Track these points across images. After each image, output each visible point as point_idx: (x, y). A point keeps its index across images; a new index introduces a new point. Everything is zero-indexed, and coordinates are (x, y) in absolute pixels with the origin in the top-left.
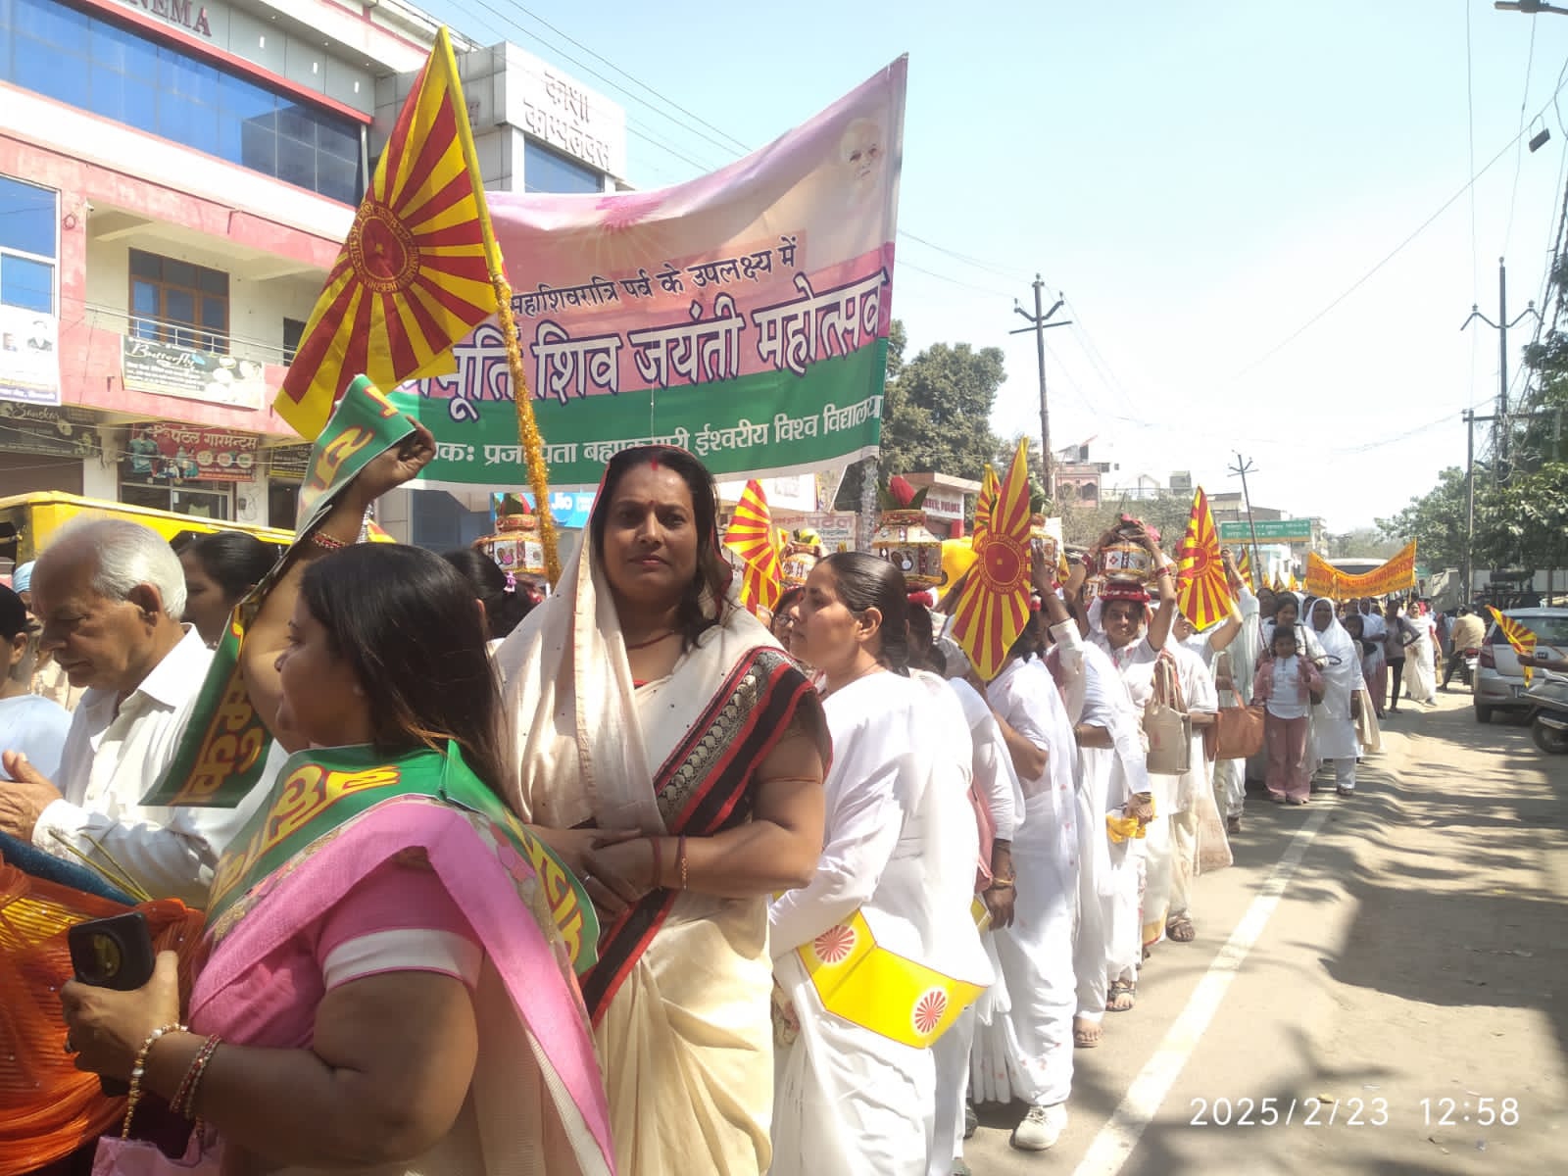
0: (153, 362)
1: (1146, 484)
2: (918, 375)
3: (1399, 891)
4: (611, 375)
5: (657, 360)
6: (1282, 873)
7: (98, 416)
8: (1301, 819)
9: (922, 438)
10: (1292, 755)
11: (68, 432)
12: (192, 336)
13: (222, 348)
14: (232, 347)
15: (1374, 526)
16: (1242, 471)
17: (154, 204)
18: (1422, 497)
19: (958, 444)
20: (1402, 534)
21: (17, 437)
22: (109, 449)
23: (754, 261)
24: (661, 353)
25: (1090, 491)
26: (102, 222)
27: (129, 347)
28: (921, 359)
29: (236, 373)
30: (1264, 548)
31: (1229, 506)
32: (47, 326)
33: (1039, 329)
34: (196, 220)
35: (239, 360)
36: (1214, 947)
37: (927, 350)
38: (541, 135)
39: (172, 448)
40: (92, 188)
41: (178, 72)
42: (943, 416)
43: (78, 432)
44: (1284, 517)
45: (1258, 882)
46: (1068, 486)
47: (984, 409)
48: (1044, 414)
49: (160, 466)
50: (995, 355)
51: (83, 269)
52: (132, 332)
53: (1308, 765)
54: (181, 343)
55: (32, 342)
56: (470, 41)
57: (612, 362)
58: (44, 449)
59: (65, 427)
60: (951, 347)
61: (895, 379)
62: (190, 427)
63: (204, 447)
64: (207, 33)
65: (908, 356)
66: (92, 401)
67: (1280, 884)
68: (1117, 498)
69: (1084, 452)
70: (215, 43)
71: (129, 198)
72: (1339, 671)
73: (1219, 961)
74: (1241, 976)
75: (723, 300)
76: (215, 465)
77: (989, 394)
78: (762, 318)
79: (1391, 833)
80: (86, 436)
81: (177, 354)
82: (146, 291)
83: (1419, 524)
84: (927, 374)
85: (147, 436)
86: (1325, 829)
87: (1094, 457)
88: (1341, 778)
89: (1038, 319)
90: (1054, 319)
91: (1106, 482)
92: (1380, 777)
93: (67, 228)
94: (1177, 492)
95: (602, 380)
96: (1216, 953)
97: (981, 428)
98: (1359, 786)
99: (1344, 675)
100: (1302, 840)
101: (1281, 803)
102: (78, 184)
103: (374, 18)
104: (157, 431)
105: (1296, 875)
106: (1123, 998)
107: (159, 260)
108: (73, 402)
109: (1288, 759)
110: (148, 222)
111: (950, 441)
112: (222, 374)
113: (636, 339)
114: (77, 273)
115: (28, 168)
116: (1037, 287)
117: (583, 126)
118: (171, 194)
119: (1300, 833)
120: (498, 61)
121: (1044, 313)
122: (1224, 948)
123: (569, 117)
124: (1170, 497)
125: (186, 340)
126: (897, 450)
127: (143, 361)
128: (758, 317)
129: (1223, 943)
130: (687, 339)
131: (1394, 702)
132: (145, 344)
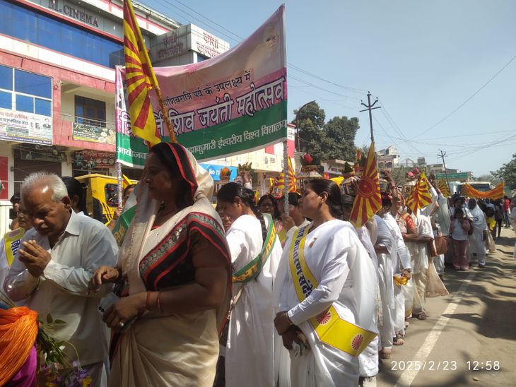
0: (82, 131)
1: (409, 162)
2: (329, 127)
3: (502, 302)
4: (192, 124)
5: (206, 118)
6: (459, 295)
7: (65, 148)
8: (466, 276)
9: (331, 148)
10: (462, 253)
11: (56, 154)
12: (95, 122)
13: (104, 125)
14: (107, 125)
15: (490, 174)
16: (442, 156)
17: (82, 81)
18: (507, 164)
19: (344, 150)
20: (501, 176)
21: (40, 156)
22: (69, 159)
23: (236, 81)
24: (207, 116)
25: (390, 164)
26: (66, 87)
27: (75, 126)
28: (330, 122)
29: (108, 134)
30: (452, 182)
31: (438, 168)
32: (50, 121)
33: (370, 110)
34: (95, 85)
35: (109, 129)
36: (434, 322)
37: (332, 118)
38: (203, 53)
39: (89, 158)
40: (62, 76)
41: (88, 39)
42: (339, 141)
43: (59, 154)
44: (458, 172)
45: (450, 298)
46: (382, 163)
47: (352, 138)
48: (372, 138)
49: (85, 164)
50: (356, 120)
51: (60, 102)
52: (76, 122)
53: (468, 257)
54: (91, 124)
55: (45, 126)
56: (180, 24)
57: (192, 121)
58: (49, 159)
59: (55, 152)
60: (341, 117)
61: (322, 129)
62: (94, 151)
63: (98, 157)
64: (97, 26)
65: (326, 121)
66: (63, 144)
67: (458, 299)
68: (399, 167)
69: (387, 151)
70: (99, 29)
71: (74, 79)
72: (478, 223)
73: (435, 327)
74: (444, 332)
75: (226, 95)
76: (102, 163)
77: (354, 133)
78: (239, 100)
79: (499, 281)
80: (62, 155)
81: (89, 128)
82: (80, 109)
83: (506, 173)
84: (332, 127)
85: (81, 154)
86: (474, 279)
87: (391, 153)
88: (480, 261)
89: (370, 106)
90: (375, 106)
91: (395, 161)
92: (495, 261)
93: (55, 89)
94: (420, 164)
95: (189, 127)
96: (434, 324)
97: (352, 144)
98: (487, 264)
99: (480, 225)
100: (466, 283)
101: (458, 270)
102: (58, 75)
103: (150, 19)
104: (84, 152)
105: (464, 296)
106: (400, 340)
107: (84, 98)
108: (58, 144)
109: (460, 255)
110: (79, 86)
111: (341, 149)
112: (103, 134)
113: (199, 112)
114: (58, 104)
115: (42, 71)
116: (369, 96)
117: (216, 49)
118: (87, 77)
119: (466, 281)
120: (188, 30)
121: (371, 104)
122: (438, 322)
123: (212, 47)
124: (417, 166)
125: (92, 123)
126: (323, 153)
127: (79, 131)
128: (238, 100)
129: (437, 320)
130: (215, 110)
131: (499, 234)
132: (79, 125)
